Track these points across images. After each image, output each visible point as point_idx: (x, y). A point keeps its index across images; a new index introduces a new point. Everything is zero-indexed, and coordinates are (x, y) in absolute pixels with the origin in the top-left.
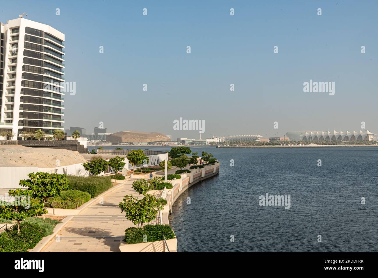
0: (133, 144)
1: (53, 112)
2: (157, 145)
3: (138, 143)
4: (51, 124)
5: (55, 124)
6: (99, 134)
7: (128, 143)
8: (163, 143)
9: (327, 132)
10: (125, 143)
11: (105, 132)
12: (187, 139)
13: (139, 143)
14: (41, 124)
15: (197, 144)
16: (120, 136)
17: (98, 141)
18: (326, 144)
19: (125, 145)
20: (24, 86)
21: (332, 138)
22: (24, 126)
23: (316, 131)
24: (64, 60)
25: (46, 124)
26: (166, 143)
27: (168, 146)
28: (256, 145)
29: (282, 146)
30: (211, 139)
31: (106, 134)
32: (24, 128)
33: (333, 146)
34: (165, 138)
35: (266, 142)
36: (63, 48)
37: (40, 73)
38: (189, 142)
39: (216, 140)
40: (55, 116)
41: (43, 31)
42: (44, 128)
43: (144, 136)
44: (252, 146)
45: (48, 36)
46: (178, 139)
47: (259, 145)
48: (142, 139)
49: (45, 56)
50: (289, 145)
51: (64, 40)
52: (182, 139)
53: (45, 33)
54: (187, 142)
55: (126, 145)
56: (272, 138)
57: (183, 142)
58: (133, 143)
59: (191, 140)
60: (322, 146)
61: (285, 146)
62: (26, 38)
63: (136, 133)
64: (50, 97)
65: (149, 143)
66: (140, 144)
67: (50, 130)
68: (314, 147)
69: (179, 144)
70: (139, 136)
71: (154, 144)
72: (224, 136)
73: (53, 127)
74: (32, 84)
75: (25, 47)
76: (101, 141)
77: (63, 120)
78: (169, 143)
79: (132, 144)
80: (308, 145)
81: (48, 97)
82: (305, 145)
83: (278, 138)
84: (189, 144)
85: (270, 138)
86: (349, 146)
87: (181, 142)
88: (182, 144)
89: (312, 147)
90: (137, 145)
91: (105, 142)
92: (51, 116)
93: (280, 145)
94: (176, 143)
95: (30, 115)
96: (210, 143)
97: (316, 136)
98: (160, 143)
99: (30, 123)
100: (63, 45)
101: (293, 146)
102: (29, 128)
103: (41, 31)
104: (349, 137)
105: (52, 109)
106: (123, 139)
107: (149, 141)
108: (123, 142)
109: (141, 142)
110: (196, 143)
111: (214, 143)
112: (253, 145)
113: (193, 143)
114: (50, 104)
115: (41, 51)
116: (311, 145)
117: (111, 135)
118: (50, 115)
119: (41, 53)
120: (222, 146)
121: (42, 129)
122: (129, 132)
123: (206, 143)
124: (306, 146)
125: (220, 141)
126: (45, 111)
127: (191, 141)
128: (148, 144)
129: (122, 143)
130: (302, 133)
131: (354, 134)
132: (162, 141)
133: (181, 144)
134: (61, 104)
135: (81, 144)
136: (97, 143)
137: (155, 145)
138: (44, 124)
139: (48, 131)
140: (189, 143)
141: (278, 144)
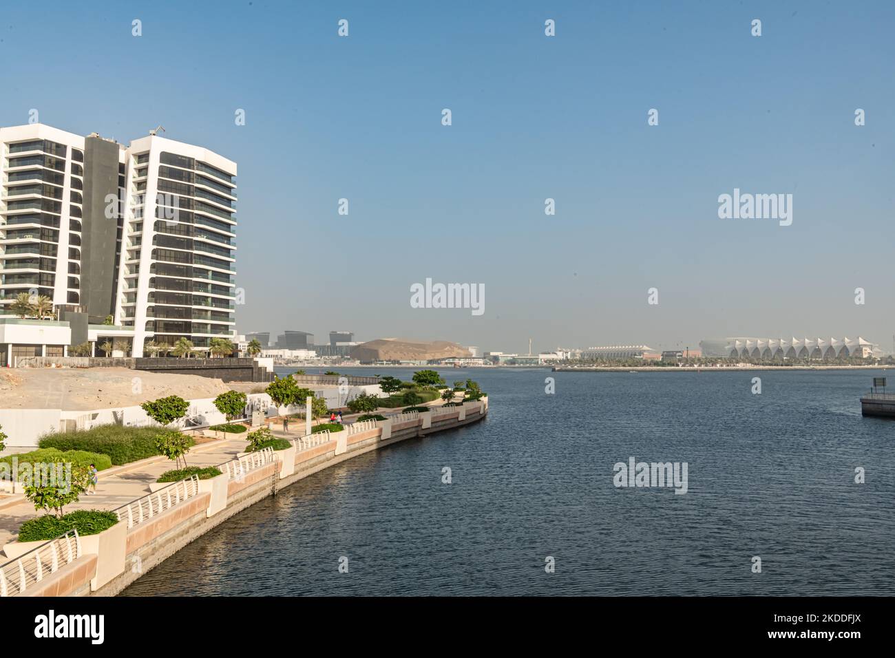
0: (400, 364)
1: (212, 306)
2: (446, 366)
3: (408, 361)
4: (209, 327)
5: (215, 328)
6: (338, 344)
7: (389, 361)
8: (456, 361)
9: (780, 340)
10: (385, 362)
11: (350, 340)
12: (504, 354)
13: (412, 361)
14: (188, 327)
15: (522, 363)
16: (376, 349)
17: (335, 357)
18: (770, 365)
19: (385, 366)
20: (157, 259)
21: (789, 352)
22: (155, 331)
23: (756, 339)
24: (235, 211)
25: (199, 327)
26: (462, 362)
27: (465, 367)
28: (630, 366)
29: (680, 367)
30: (549, 353)
31: (352, 344)
32: (156, 336)
33: (784, 367)
34: (460, 351)
35: (649, 360)
36: (233, 188)
37: (188, 235)
38: (505, 359)
39: (560, 356)
40: (216, 314)
41: (193, 159)
42: (193, 335)
43: (421, 348)
44: (622, 368)
45: (204, 168)
46: (485, 354)
47: (636, 366)
48: (416, 354)
49: (197, 203)
50: (696, 366)
51: (235, 174)
52: (492, 354)
53: (199, 162)
54: (502, 360)
55: (387, 365)
56: (667, 352)
57: (496, 359)
58: (401, 362)
59: (510, 356)
60: (761, 367)
61: (687, 368)
62: (162, 171)
63: (405, 343)
64: (207, 278)
65: (430, 362)
66: (414, 364)
67: (207, 338)
68: (746, 370)
69: (486, 364)
70: (411, 348)
71: (439, 364)
72: (579, 349)
73: (211, 333)
74: (173, 255)
75: (160, 187)
76: (340, 357)
77: (233, 320)
78: (467, 361)
79: (398, 362)
80: (734, 366)
81: (203, 278)
82: (728, 366)
83: (680, 352)
84: (507, 363)
85: (664, 352)
86: (818, 367)
87: (490, 360)
88: (492, 363)
89: (742, 370)
90: (408, 366)
91: (349, 359)
92: (209, 313)
93: (678, 365)
94: (481, 361)
95: (168, 312)
96: (546, 362)
97: (757, 348)
98: (451, 361)
99: (168, 327)
100: (234, 183)
101: (703, 367)
102: (166, 335)
103: (190, 159)
104: (822, 351)
105: (210, 300)
106: (381, 353)
107: (429, 357)
108: (381, 359)
109: (415, 360)
110: (520, 361)
111: (554, 361)
112: (624, 366)
113: (513, 362)
114: (207, 292)
115: (189, 195)
116: (740, 366)
117: (359, 346)
118: (207, 311)
119: (190, 199)
120: (564, 368)
121: (189, 338)
122: (393, 341)
123: (538, 362)
124: (729, 368)
125: (567, 357)
126: (196, 304)
127: (509, 358)
128: (428, 364)
129: (379, 361)
130: (729, 343)
131: (833, 345)
132: (454, 358)
133: (490, 364)
134: (229, 291)
135: (260, 365)
136: (334, 362)
137: (440, 366)
138: (193, 327)
139: (201, 342)
140: (505, 362)
141: (673, 365)
